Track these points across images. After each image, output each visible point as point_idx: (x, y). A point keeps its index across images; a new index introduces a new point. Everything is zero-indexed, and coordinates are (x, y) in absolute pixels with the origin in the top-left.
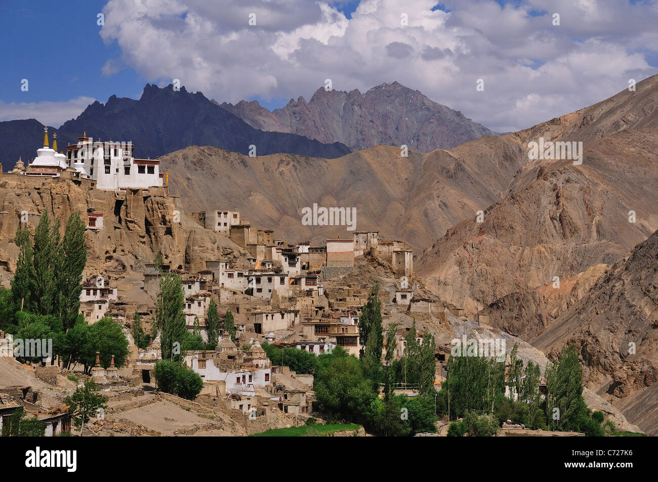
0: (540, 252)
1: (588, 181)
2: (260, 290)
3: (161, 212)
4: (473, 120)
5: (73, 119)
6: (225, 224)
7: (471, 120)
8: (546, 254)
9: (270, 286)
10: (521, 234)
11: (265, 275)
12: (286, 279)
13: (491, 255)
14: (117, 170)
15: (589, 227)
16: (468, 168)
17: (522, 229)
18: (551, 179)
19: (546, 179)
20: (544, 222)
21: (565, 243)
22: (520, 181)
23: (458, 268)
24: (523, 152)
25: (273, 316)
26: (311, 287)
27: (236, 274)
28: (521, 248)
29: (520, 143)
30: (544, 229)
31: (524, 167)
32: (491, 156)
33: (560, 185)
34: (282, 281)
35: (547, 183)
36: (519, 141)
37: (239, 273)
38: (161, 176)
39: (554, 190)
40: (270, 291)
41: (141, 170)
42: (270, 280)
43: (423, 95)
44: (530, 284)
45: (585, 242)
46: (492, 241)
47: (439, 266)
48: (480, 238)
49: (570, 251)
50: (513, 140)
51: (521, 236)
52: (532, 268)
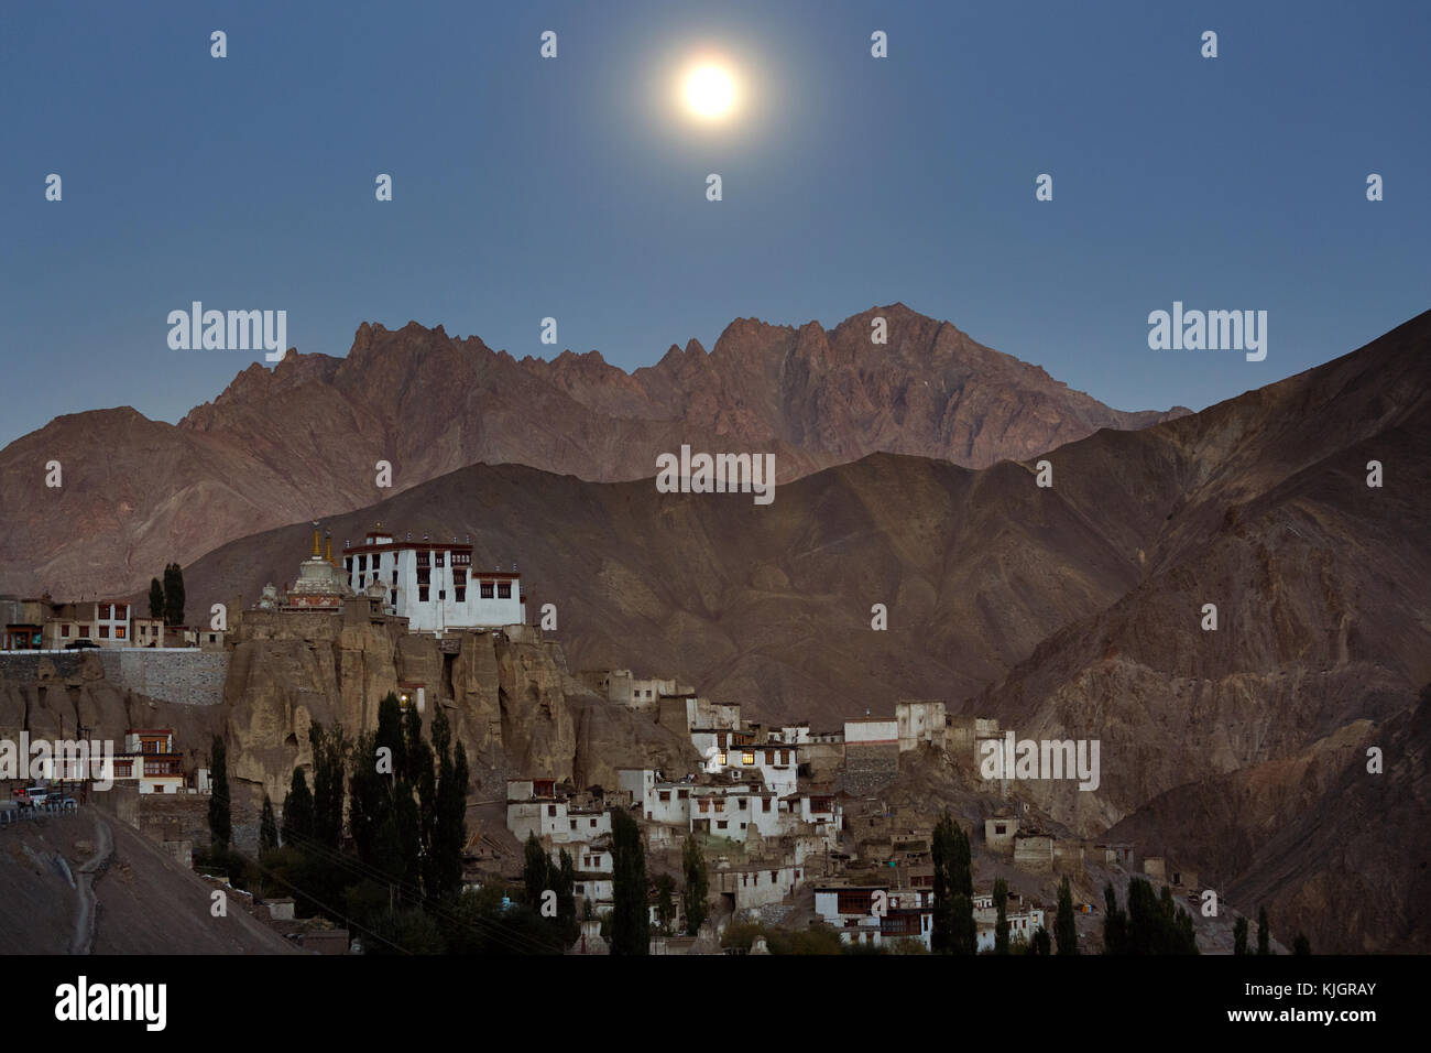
0: (1232, 689)
1: (1328, 538)
2: (723, 825)
3: (528, 676)
4: (1069, 386)
5: (207, 403)
6: (649, 693)
7: (1065, 384)
8: (1247, 695)
9: (744, 817)
10: (1195, 653)
11: (732, 794)
12: (774, 802)
13: (1132, 699)
14: (442, 595)
15: (1333, 635)
16: (1070, 502)
17: (1195, 643)
18: (1251, 534)
19: (1241, 534)
20: (1241, 625)
21: (1284, 668)
22: (1181, 528)
23: (1063, 728)
24: (1187, 463)
25: (755, 878)
26: (822, 816)
27: (674, 793)
28: (1193, 682)
29: (1178, 444)
30: (1241, 640)
31: (1188, 498)
32: (1117, 473)
33: (1271, 548)
34: (766, 807)
35: (1244, 543)
36: (1175, 440)
37: (680, 791)
38: (522, 600)
39: (1259, 556)
40: (743, 826)
41: (486, 592)
42: (743, 804)
43: (961, 333)
44: (1215, 760)
45: (1326, 667)
46: (1132, 666)
47: (1024, 724)
48: (1109, 662)
49: (1295, 687)
50: (1164, 437)
51: (1193, 657)
52: (1217, 725)
